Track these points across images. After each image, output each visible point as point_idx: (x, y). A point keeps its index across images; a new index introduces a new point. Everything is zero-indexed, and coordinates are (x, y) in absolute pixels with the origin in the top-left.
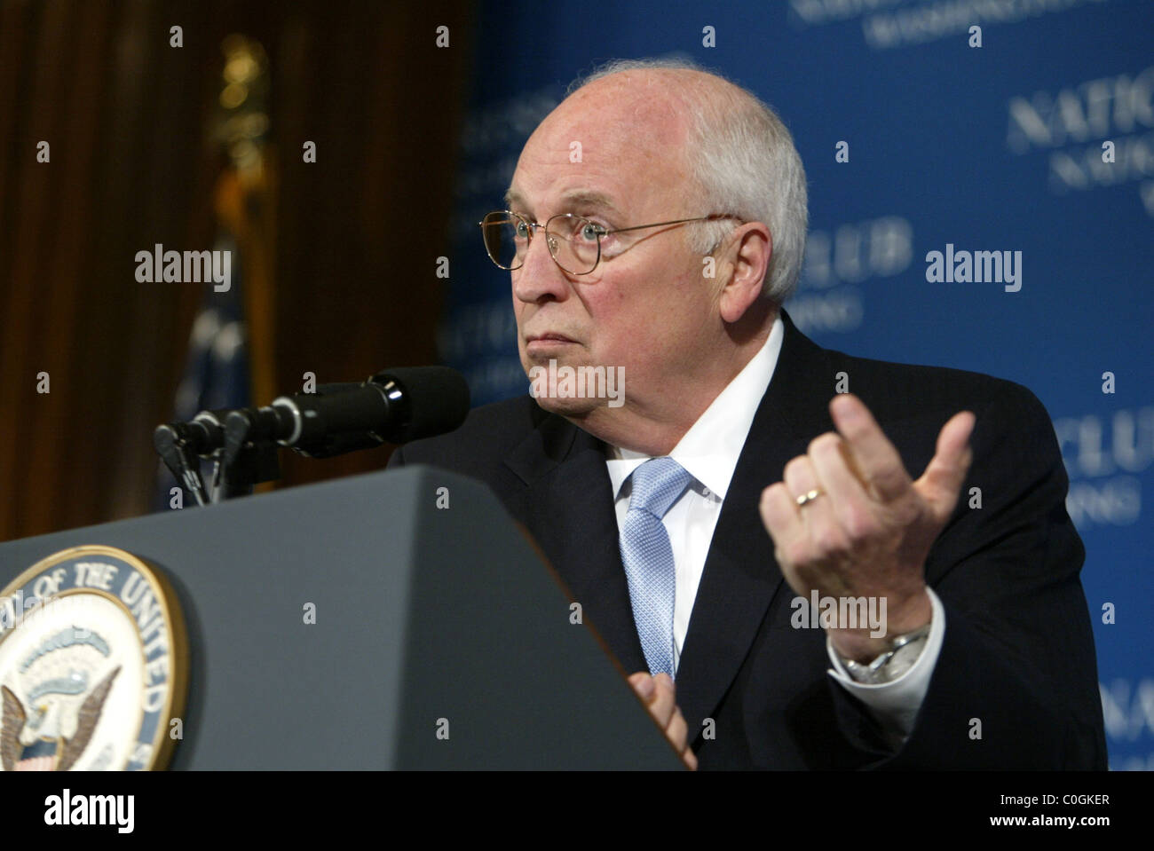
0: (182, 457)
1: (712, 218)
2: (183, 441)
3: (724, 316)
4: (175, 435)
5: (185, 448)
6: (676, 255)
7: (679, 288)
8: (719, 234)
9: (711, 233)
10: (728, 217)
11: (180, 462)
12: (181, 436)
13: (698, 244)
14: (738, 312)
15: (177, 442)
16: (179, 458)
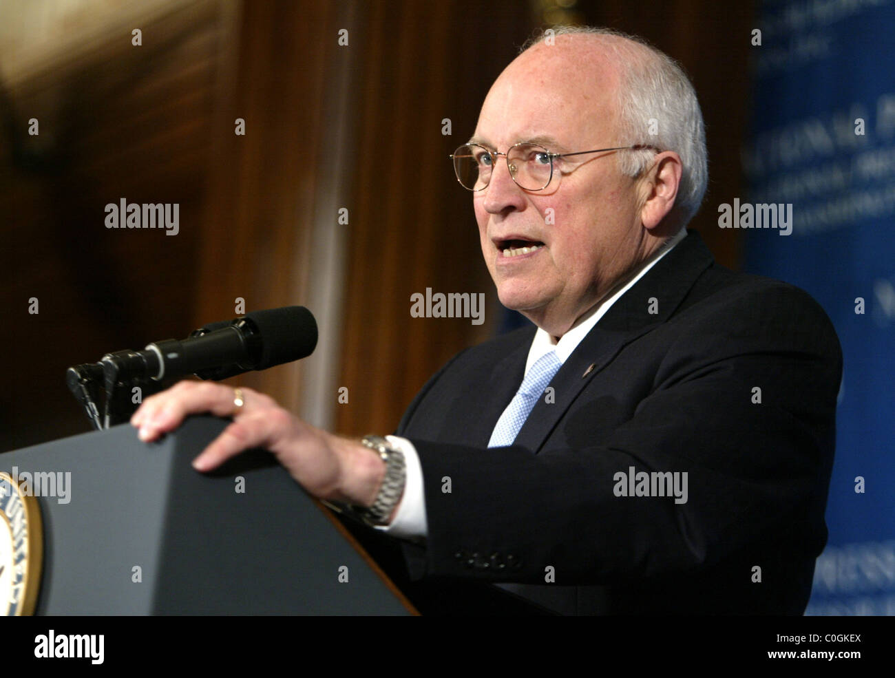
0: (86, 392)
1: (637, 147)
2: (85, 380)
3: (644, 223)
4: (79, 376)
5: (87, 385)
6: (609, 176)
7: (612, 201)
8: (643, 161)
9: (637, 160)
10: (649, 147)
11: (84, 396)
12: (83, 375)
13: (627, 168)
14: (656, 221)
15: (80, 381)
16: (83, 393)
